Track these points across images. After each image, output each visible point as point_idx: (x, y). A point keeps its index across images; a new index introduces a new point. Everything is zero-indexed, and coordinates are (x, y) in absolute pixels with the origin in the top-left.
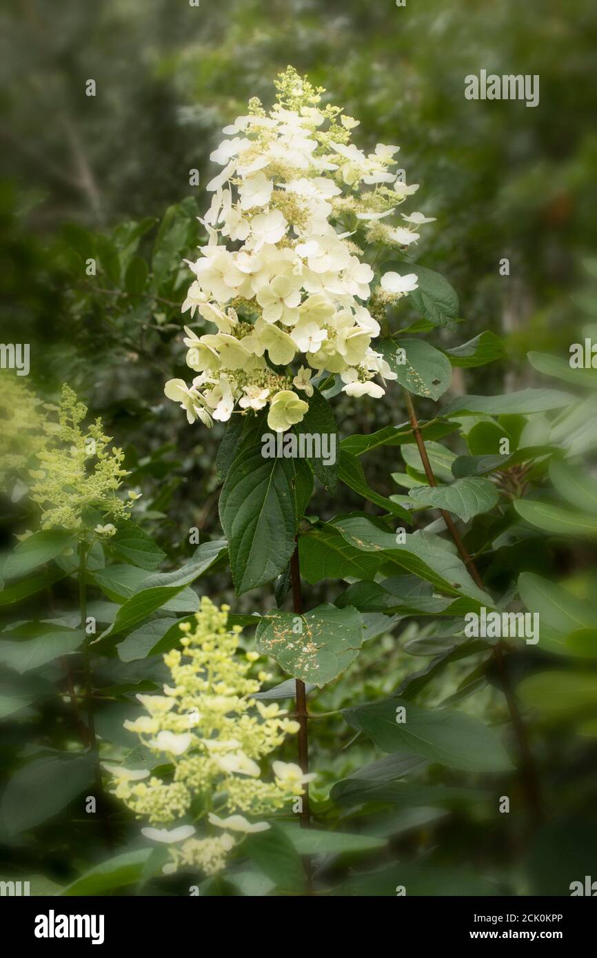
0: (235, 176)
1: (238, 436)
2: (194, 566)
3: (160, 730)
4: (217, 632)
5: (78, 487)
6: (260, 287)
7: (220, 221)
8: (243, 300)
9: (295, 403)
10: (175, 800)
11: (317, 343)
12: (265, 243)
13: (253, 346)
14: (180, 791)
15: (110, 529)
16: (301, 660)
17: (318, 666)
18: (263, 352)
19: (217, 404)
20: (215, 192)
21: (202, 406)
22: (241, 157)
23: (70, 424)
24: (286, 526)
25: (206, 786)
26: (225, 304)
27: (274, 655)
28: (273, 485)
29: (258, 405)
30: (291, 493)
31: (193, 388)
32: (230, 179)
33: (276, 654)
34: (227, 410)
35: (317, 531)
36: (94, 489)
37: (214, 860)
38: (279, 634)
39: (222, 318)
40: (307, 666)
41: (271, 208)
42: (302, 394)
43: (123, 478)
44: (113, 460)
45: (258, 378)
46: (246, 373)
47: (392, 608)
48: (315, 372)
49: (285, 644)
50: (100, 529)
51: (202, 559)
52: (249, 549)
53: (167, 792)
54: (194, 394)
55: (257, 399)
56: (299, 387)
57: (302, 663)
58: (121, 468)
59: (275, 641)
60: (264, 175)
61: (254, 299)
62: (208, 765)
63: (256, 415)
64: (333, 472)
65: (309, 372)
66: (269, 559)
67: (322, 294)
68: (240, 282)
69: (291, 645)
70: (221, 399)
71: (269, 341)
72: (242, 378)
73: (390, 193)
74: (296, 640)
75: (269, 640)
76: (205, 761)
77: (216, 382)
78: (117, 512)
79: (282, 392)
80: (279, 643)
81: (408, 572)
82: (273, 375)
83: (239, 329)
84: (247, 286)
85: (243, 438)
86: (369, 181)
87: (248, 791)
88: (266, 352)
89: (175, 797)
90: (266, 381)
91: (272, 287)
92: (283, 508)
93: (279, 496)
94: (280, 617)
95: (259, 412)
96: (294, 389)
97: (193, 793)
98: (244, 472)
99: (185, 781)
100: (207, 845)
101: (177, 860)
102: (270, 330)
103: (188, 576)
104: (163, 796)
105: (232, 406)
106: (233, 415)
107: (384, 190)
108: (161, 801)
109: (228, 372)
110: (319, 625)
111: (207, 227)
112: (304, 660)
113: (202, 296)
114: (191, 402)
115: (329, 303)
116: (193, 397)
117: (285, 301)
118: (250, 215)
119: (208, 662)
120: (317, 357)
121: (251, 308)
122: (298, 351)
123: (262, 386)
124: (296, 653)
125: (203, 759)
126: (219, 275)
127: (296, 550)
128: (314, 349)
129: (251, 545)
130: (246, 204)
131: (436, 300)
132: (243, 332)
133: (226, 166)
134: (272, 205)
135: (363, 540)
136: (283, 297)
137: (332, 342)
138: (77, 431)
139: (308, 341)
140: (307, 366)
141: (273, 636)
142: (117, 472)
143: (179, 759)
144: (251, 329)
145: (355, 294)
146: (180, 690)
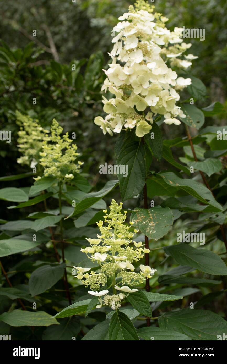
0: (123, 37)
1: (123, 139)
2: (105, 190)
3: (95, 252)
4: (118, 213)
5: (59, 160)
6: (132, 80)
7: (117, 55)
8: (126, 85)
9: (146, 126)
10: (101, 280)
11: (155, 102)
12: (135, 63)
13: (130, 104)
14: (103, 276)
15: (71, 176)
16: (148, 229)
17: (155, 232)
18: (133, 106)
19: (115, 126)
20: (115, 43)
21: (109, 127)
22: (125, 29)
23: (56, 135)
24: (142, 174)
25: (113, 274)
26: (119, 87)
27: (138, 227)
28: (137, 158)
29: (131, 126)
30: (144, 162)
31: (106, 120)
32: (121, 38)
33: (139, 226)
34: (119, 129)
35: (154, 177)
36: (65, 160)
37: (116, 303)
38: (139, 218)
39: (118, 92)
40: (151, 231)
41: (137, 49)
42: (149, 122)
43: (77, 156)
44: (72, 149)
45: (131, 116)
46: (126, 115)
47: (183, 208)
48: (154, 114)
49: (142, 222)
50: (67, 176)
51: (108, 187)
52: (127, 184)
53: (98, 277)
54: (106, 123)
55: (131, 124)
56: (148, 120)
57: (149, 230)
58: (76, 152)
59: (138, 220)
60: (135, 36)
61: (131, 84)
62: (114, 266)
63: (131, 131)
64: (160, 153)
65: (152, 114)
66: (135, 188)
67: (157, 83)
68: (125, 78)
69: (144, 223)
70: (117, 124)
71: (136, 101)
72: (125, 116)
73: (180, 47)
74: (146, 220)
75: (136, 220)
76: (113, 265)
77: (115, 118)
78: (74, 169)
79: (141, 121)
80: (140, 221)
81: (189, 194)
82: (137, 115)
83: (124, 97)
84: (128, 80)
85: (125, 140)
86: (172, 42)
87: (130, 276)
88: (135, 106)
89: (101, 278)
90: (135, 117)
91: (138, 80)
92: (141, 168)
93: (139, 163)
94: (139, 211)
95: (132, 129)
96: (146, 120)
97: (108, 277)
98: (126, 153)
99: (105, 272)
100: (113, 297)
101: (102, 303)
102: (137, 97)
103: (103, 194)
104: (96, 278)
105: (121, 127)
106: (122, 130)
107: (178, 46)
108: (95, 280)
109: (120, 114)
110: (155, 214)
111: (112, 57)
112: (150, 229)
113: (110, 84)
114: (105, 126)
115: (160, 87)
116: (106, 124)
117: (143, 86)
118: (129, 52)
119: (114, 225)
120: (155, 108)
121: (129, 89)
122: (147, 105)
123: (133, 119)
124: (146, 226)
125: (112, 264)
126: (116, 75)
127: (146, 184)
128: (154, 105)
129: (128, 182)
130: (127, 48)
131: (198, 90)
132: (126, 98)
133: (120, 32)
134: (138, 48)
135: (172, 181)
136: (142, 84)
137: (161, 102)
138: (59, 138)
139: (152, 102)
140: (151, 111)
141: (137, 219)
142: (74, 153)
143: (102, 263)
144: (128, 97)
145: (170, 83)
146: (103, 236)
